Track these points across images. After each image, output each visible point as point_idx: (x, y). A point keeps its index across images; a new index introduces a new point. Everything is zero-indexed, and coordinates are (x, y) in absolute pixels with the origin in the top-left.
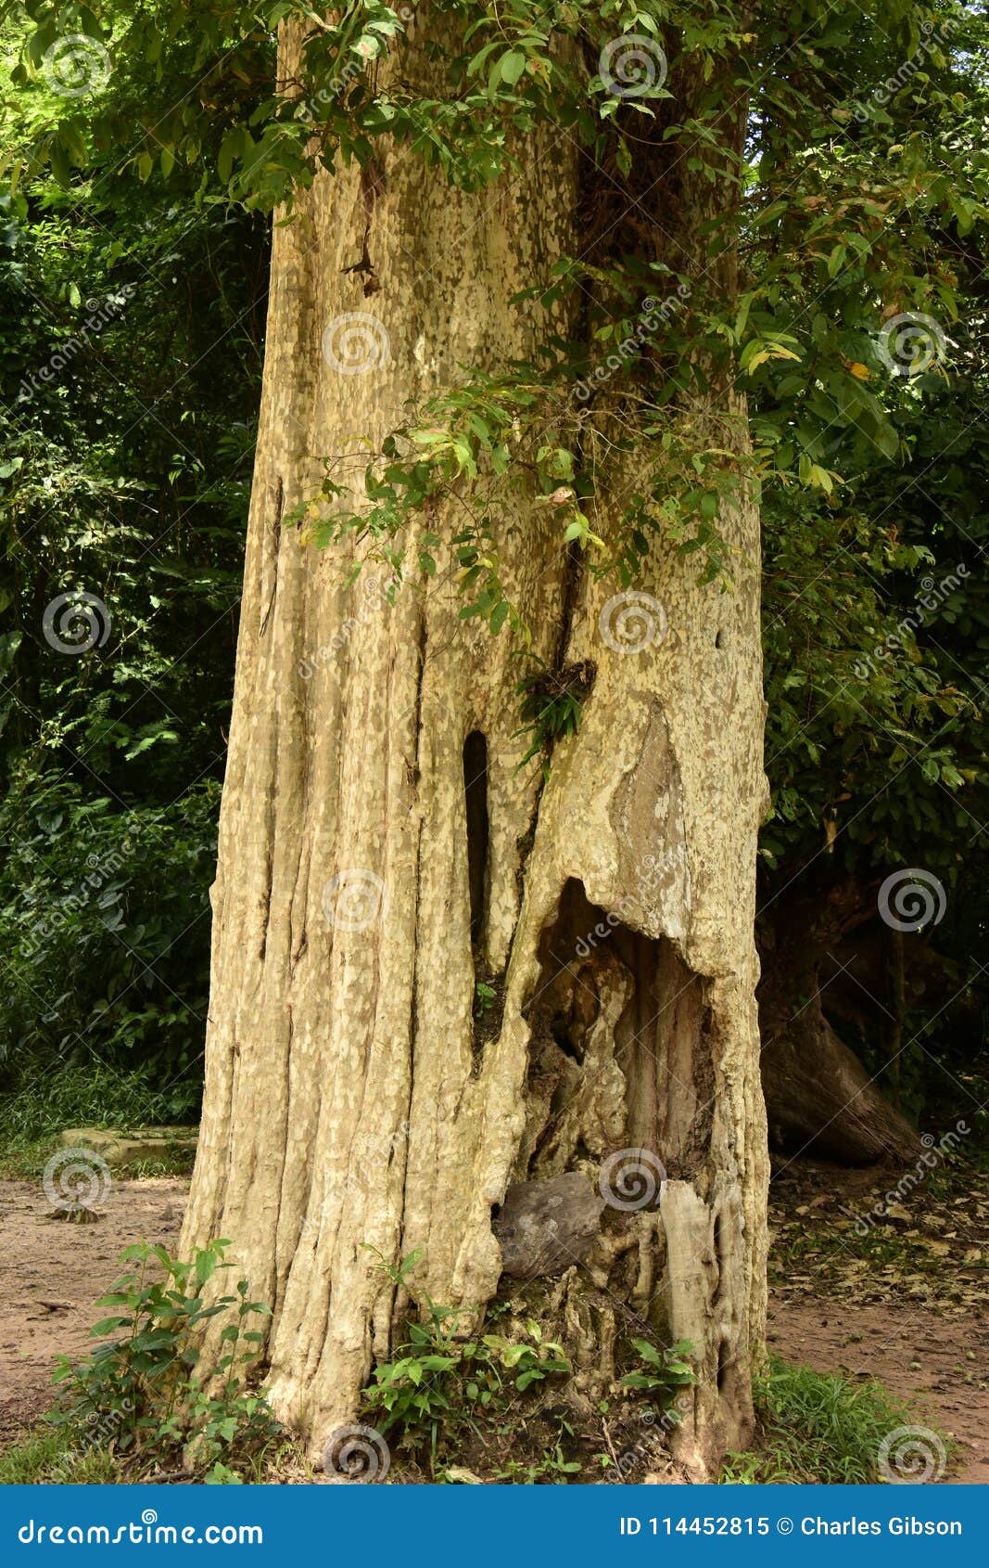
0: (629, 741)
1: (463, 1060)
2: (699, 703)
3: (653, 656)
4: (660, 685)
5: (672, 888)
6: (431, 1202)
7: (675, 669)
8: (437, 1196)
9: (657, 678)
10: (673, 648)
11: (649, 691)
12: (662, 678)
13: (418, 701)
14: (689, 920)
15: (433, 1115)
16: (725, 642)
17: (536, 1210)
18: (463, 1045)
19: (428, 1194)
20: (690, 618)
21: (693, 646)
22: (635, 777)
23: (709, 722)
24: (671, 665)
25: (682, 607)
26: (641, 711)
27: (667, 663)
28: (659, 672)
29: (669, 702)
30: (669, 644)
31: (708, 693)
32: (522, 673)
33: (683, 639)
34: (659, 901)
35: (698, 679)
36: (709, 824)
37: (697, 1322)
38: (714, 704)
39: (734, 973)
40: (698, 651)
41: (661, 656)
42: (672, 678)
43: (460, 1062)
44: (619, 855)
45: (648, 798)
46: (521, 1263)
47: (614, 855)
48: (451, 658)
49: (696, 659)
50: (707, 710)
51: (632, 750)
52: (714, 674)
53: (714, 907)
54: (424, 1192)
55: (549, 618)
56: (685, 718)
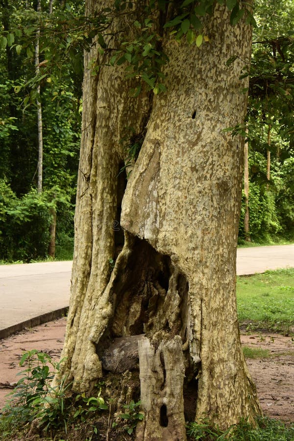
0: (145, 160)
1: (101, 287)
2: (177, 142)
3: (160, 124)
4: (160, 136)
5: (149, 219)
6: (82, 340)
7: (167, 129)
8: (84, 339)
9: (160, 133)
10: (168, 120)
11: (156, 139)
12: (162, 133)
13: (92, 149)
14: (156, 231)
15: (87, 308)
16: (197, 116)
17: (120, 347)
18: (101, 282)
19: (81, 337)
20: (177, 107)
21: (177, 118)
22: (144, 174)
23: (180, 150)
24: (166, 127)
25: (175, 103)
26: (151, 147)
27: (165, 126)
28: (161, 131)
29: (163, 143)
30: (167, 119)
31: (182, 138)
32: (131, 135)
33: (172, 116)
34: (144, 224)
35: (178, 132)
36: (172, 193)
37: (149, 395)
38: (183, 143)
39: (174, 254)
40: (180, 120)
41: (163, 124)
42: (166, 133)
43: (99, 288)
44: (132, 206)
45: (147, 182)
46: (113, 367)
47: (129, 206)
48: (102, 131)
49: (178, 124)
50: (179, 145)
51: (145, 164)
52: (185, 129)
53: (167, 226)
54: (80, 337)
55: (143, 112)
56: (168, 149)
